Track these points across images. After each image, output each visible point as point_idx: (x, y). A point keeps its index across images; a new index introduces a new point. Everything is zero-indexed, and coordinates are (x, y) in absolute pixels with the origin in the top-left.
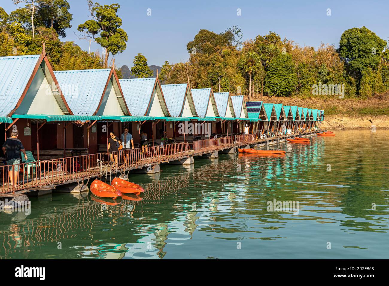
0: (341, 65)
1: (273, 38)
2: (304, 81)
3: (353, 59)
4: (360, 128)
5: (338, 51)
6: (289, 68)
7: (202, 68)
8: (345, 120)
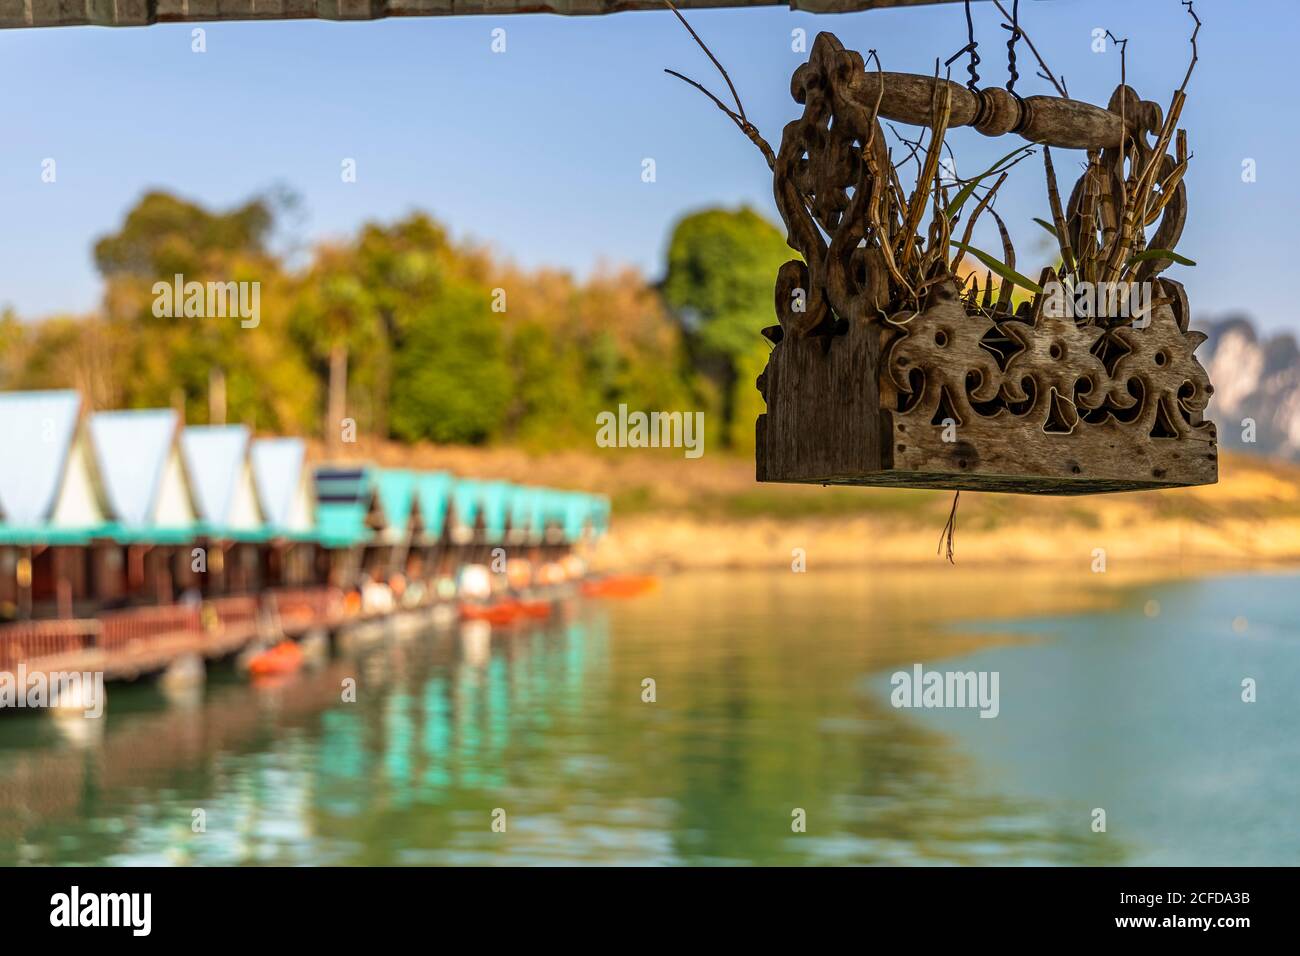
0: (667, 337)
1: (420, 233)
2: (535, 393)
3: (709, 314)
4: (734, 567)
5: (660, 287)
6: (480, 344)
7: (149, 335)
8: (682, 537)
